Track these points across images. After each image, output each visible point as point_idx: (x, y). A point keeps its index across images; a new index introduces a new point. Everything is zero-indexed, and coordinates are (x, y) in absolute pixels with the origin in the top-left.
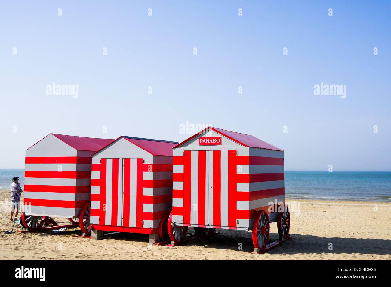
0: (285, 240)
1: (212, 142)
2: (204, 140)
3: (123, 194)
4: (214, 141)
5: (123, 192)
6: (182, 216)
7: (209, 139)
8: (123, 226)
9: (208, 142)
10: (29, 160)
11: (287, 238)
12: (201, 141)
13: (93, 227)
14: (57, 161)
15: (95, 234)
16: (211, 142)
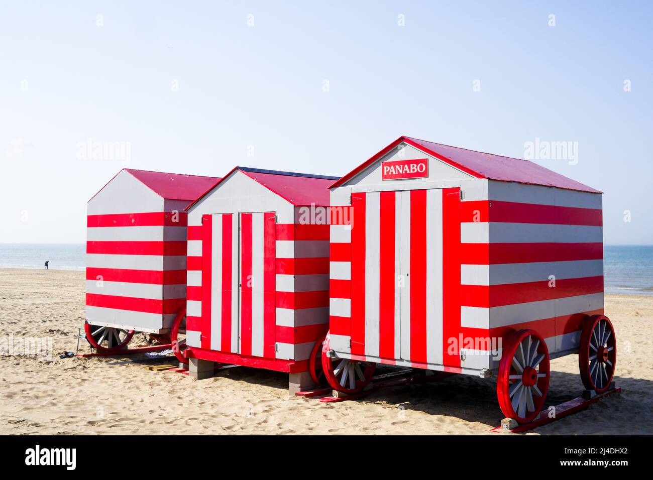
0: (599, 396)
1: (408, 172)
2: (392, 167)
3: (240, 288)
4: (412, 168)
5: (240, 283)
6: (349, 338)
7: (401, 166)
8: (240, 353)
9: (401, 172)
10: (93, 221)
11: (607, 392)
12: (385, 171)
13: (192, 353)
14: (133, 221)
15: (195, 367)
16: (406, 172)
